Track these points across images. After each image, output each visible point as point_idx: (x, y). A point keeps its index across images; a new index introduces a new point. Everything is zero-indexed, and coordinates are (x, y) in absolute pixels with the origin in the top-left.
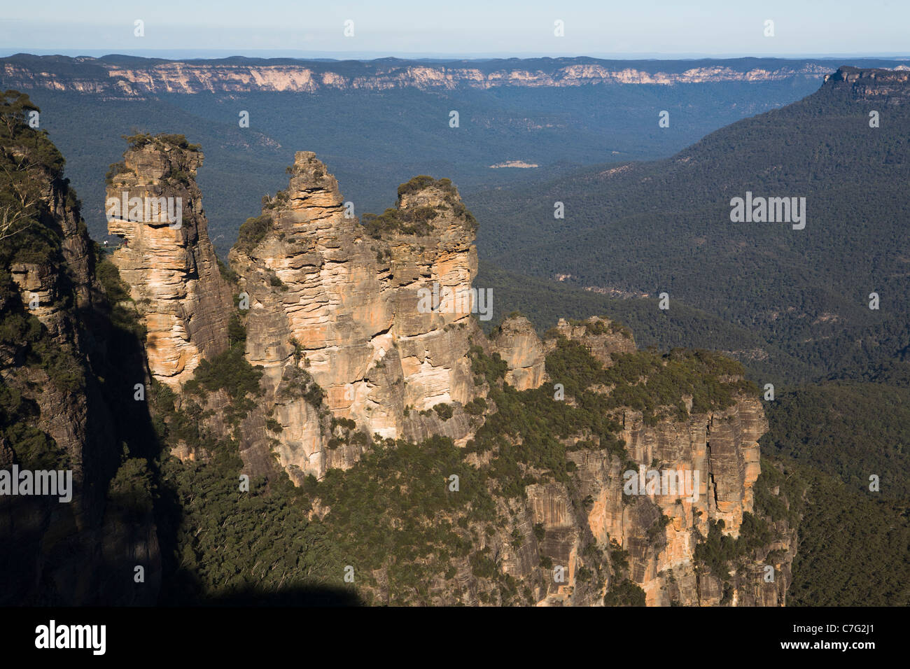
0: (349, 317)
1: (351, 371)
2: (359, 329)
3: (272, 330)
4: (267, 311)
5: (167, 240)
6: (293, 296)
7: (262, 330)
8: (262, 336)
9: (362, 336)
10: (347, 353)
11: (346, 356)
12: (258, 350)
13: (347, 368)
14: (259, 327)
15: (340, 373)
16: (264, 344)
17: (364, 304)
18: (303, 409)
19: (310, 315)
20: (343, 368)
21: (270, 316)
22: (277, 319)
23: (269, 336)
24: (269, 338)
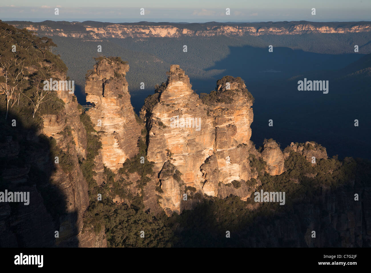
0: (194, 140)
1: (194, 165)
2: (198, 146)
3: (159, 146)
4: (157, 137)
6: (169, 130)
7: (154, 146)
8: (154, 149)
9: (199, 149)
10: (193, 157)
12: (152, 155)
13: (192, 163)
14: (153, 144)
15: (189, 166)
16: (155, 152)
17: (201, 135)
18: (173, 182)
20: (191, 164)
21: (158, 139)
22: (161, 141)
23: (157, 148)
24: (157, 149)
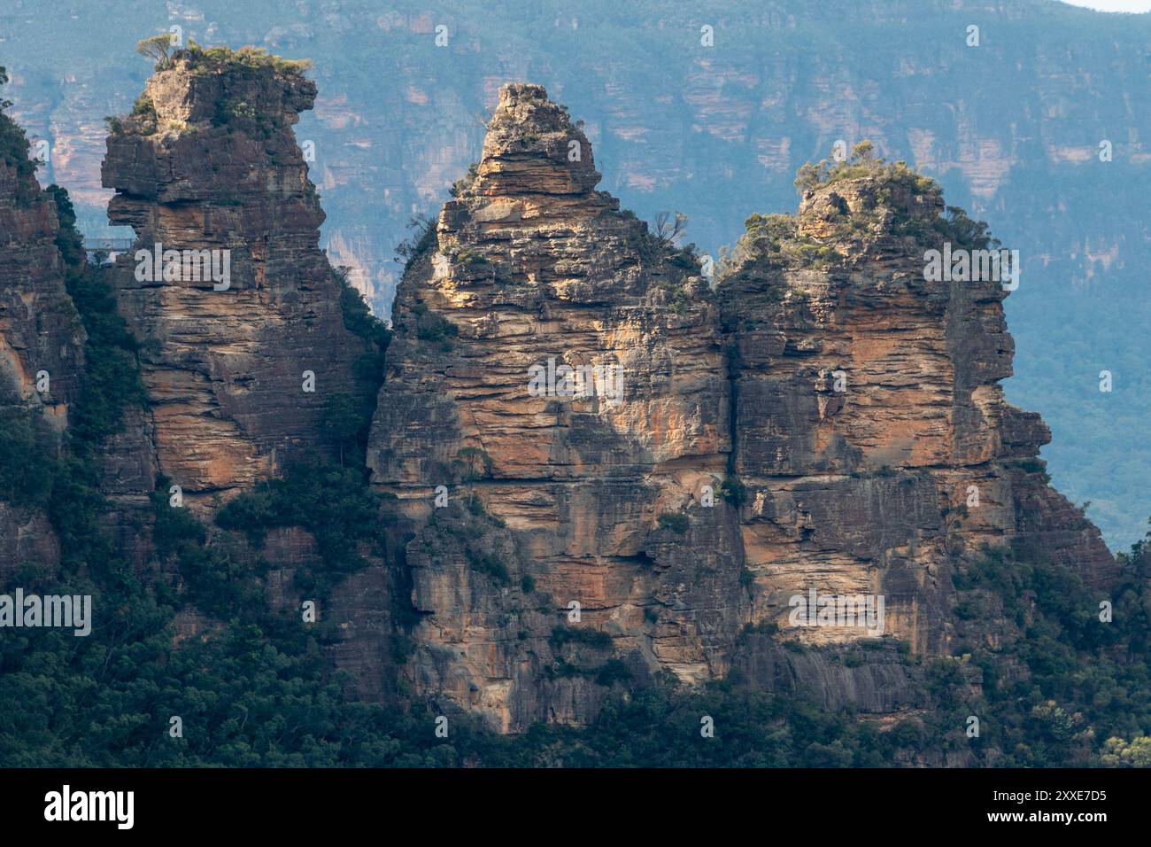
1: (602, 531)
2: (623, 448)
3: (415, 425)
4: (407, 388)
5: (191, 231)
6: (469, 364)
7: (392, 424)
8: (395, 437)
9: (632, 462)
10: (595, 494)
11: (592, 499)
12: (386, 463)
13: (593, 522)
14: (388, 417)
15: (578, 534)
16: (398, 452)
18: (464, 580)
19: (513, 409)
20: (586, 524)
21: (410, 398)
22: (428, 405)
23: (409, 436)
24: (409, 440)
